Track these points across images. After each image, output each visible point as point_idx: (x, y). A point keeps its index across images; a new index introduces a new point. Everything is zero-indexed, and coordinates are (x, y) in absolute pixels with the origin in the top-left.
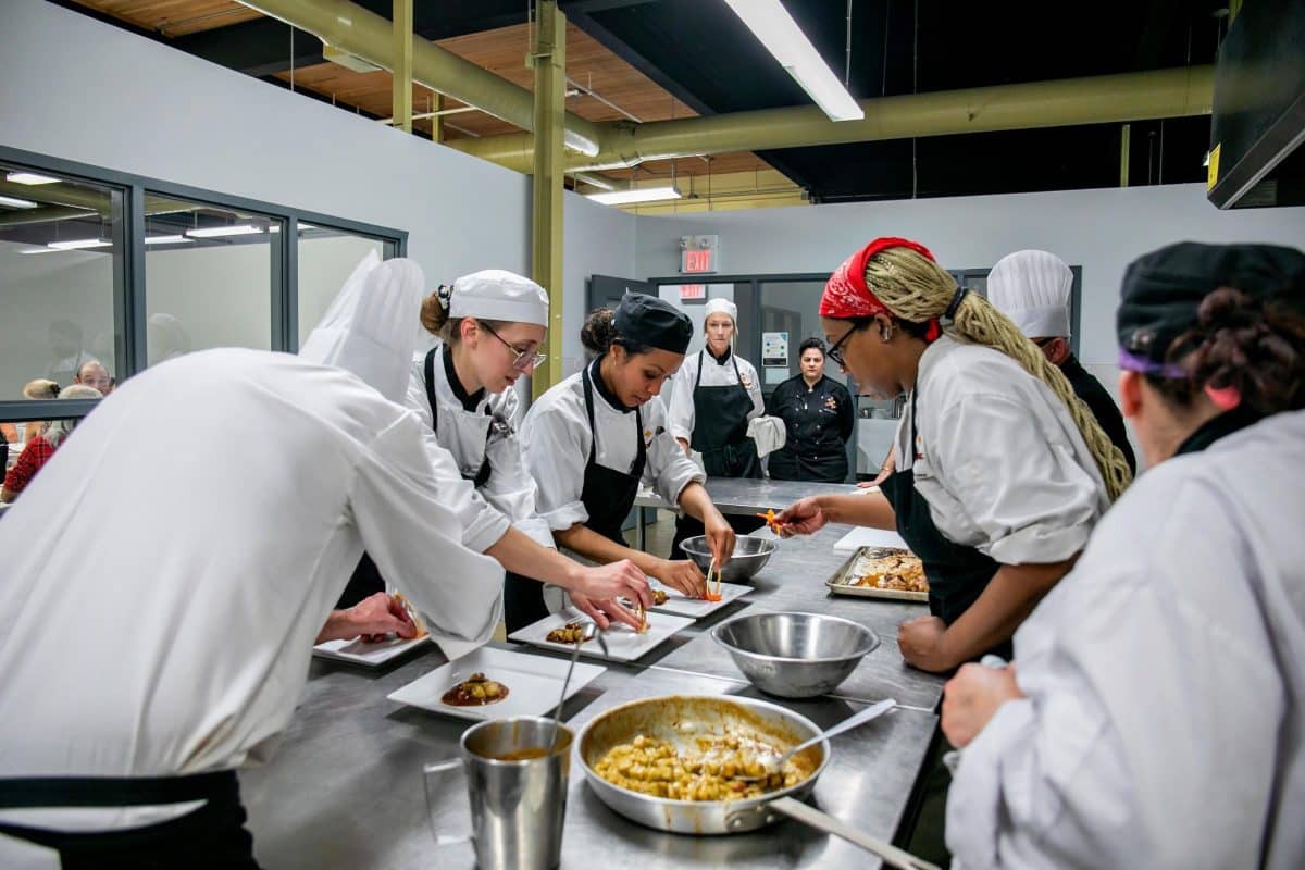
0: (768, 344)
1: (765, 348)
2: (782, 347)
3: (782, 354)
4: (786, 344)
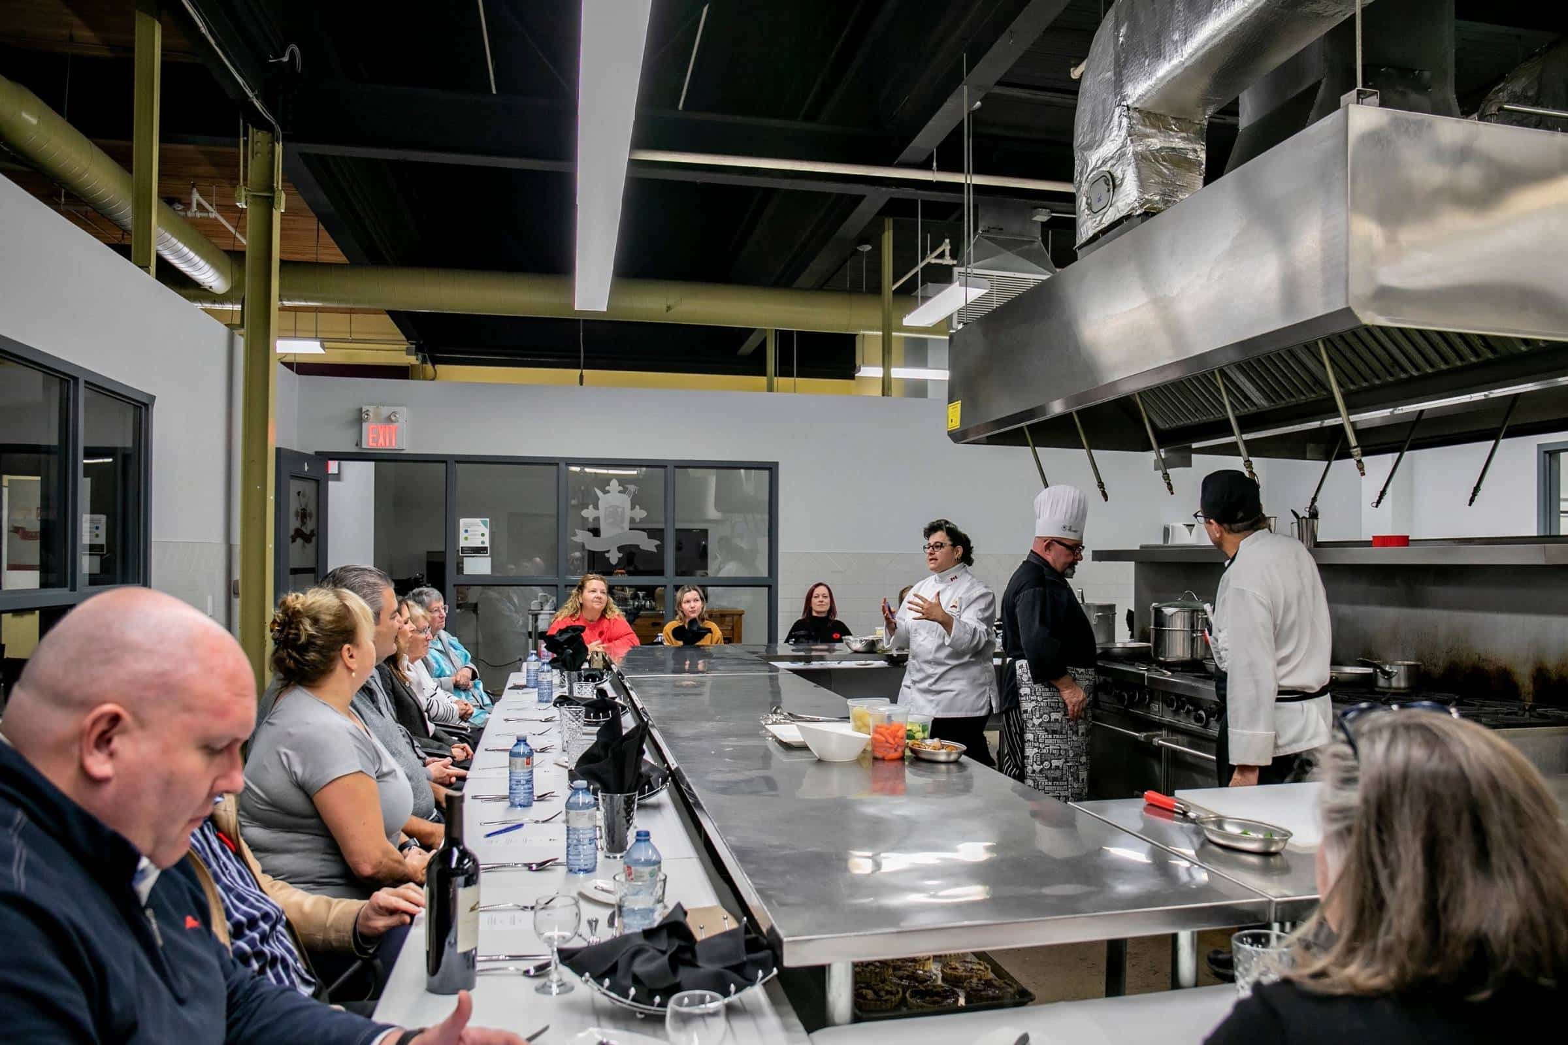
0: (466, 531)
1: (462, 535)
2: (483, 535)
3: (483, 543)
4: (487, 532)
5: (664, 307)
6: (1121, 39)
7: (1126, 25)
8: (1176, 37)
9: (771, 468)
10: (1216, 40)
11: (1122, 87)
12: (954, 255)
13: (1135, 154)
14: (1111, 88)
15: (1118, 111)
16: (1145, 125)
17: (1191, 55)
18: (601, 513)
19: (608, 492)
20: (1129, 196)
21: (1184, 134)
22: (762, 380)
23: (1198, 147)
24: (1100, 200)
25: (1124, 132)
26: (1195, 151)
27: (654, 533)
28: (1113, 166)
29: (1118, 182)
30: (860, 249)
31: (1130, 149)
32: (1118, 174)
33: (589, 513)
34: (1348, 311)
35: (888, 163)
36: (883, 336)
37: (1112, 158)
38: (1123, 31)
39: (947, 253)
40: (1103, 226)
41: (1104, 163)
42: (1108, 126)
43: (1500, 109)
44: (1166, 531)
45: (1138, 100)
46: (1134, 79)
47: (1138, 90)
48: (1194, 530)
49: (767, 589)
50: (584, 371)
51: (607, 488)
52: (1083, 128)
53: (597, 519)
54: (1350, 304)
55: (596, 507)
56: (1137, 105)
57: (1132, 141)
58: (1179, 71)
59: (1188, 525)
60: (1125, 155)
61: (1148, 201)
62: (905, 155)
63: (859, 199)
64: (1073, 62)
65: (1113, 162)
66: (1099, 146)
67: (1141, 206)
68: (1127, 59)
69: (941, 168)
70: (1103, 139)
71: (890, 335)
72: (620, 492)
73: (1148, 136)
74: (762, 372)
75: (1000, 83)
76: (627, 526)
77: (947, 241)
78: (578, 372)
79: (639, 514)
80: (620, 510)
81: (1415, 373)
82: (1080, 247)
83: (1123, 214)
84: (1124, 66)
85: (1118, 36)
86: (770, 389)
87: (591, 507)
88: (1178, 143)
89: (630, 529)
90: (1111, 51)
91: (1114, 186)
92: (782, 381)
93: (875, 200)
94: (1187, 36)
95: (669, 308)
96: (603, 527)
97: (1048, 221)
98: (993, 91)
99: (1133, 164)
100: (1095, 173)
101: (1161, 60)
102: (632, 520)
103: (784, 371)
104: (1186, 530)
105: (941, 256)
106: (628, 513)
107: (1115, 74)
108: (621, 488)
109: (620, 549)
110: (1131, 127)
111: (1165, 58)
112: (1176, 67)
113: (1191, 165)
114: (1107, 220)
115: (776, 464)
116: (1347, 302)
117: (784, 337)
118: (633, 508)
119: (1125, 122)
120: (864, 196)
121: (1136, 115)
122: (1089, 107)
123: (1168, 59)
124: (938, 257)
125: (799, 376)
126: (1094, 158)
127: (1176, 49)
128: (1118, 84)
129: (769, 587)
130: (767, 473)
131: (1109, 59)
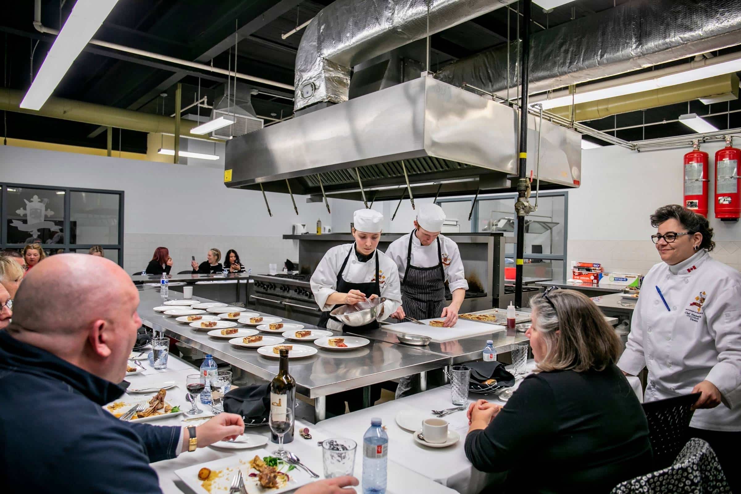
5: (62, 111)
6: (321, 31)
7: (324, 25)
8: (348, 35)
9: (121, 194)
10: (365, 40)
11: (321, 49)
12: (208, 104)
13: (325, 77)
14: (316, 49)
15: (319, 59)
16: (329, 66)
17: (354, 43)
18: (28, 212)
19: (32, 201)
20: (322, 93)
21: (343, 72)
22: (105, 151)
23: (347, 78)
24: (307, 93)
25: (321, 68)
26: (347, 79)
27: (57, 223)
28: (315, 80)
29: (317, 87)
30: (162, 95)
31: (323, 75)
32: (317, 83)
33: (20, 212)
34: (423, 151)
35: (191, 60)
36: (175, 137)
37: (314, 77)
38: (323, 27)
39: (206, 102)
40: (309, 104)
41: (311, 78)
42: (314, 64)
43: (466, 85)
44: (294, 228)
45: (328, 56)
46: (328, 48)
47: (328, 52)
48: (305, 227)
49: (117, 250)
50: (7, 138)
51: (32, 199)
52: (301, 63)
53: (25, 215)
54: (425, 148)
55: (25, 209)
56: (327, 58)
57: (324, 72)
58: (348, 48)
59: (303, 225)
60: (321, 77)
61: (330, 97)
62: (199, 58)
63: (172, 73)
64: (283, 32)
65: (315, 79)
66: (309, 71)
67: (327, 98)
68: (324, 39)
69: (215, 66)
70: (311, 69)
71: (178, 136)
72: (39, 202)
73: (330, 71)
74: (104, 147)
75: (252, 35)
76: (43, 219)
77: (206, 97)
78: (4, 138)
79: (50, 213)
80: (39, 211)
81: (419, 172)
82: (295, 111)
83: (319, 100)
84: (323, 41)
85: (320, 29)
86: (109, 155)
87: (22, 209)
88: (342, 76)
89: (45, 221)
90: (316, 34)
91: (315, 89)
92: (113, 152)
93: (181, 74)
94: (353, 35)
95: (65, 112)
96: (29, 218)
97: (257, 95)
98: (248, 38)
99: (324, 81)
100: (306, 82)
101: (340, 43)
102: (46, 216)
103: (115, 147)
104: (302, 227)
105: (203, 103)
106: (43, 212)
107: (318, 44)
108: (40, 200)
109: (39, 230)
110: (324, 66)
111: (342, 42)
112: (347, 46)
113: (345, 85)
114: (310, 102)
115: (123, 192)
116: (423, 147)
117: (115, 131)
118: (46, 210)
119: (322, 64)
120: (174, 73)
121: (326, 62)
122: (304, 55)
123: (344, 42)
124: (201, 103)
125: (122, 150)
126: (306, 76)
127: (348, 39)
128: (319, 48)
129: (119, 249)
130: (118, 196)
131: (315, 37)
